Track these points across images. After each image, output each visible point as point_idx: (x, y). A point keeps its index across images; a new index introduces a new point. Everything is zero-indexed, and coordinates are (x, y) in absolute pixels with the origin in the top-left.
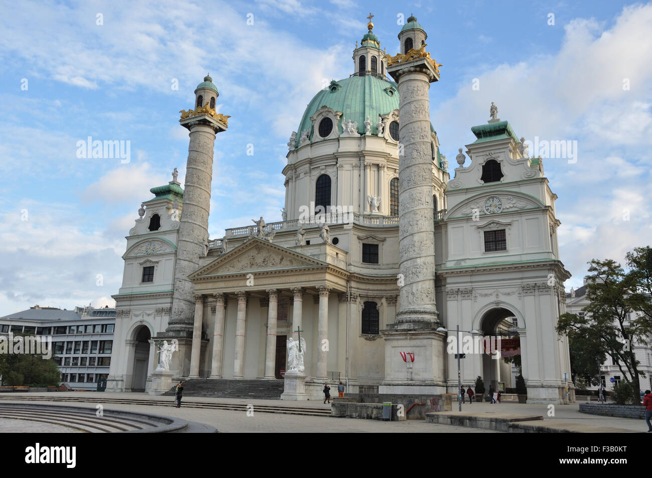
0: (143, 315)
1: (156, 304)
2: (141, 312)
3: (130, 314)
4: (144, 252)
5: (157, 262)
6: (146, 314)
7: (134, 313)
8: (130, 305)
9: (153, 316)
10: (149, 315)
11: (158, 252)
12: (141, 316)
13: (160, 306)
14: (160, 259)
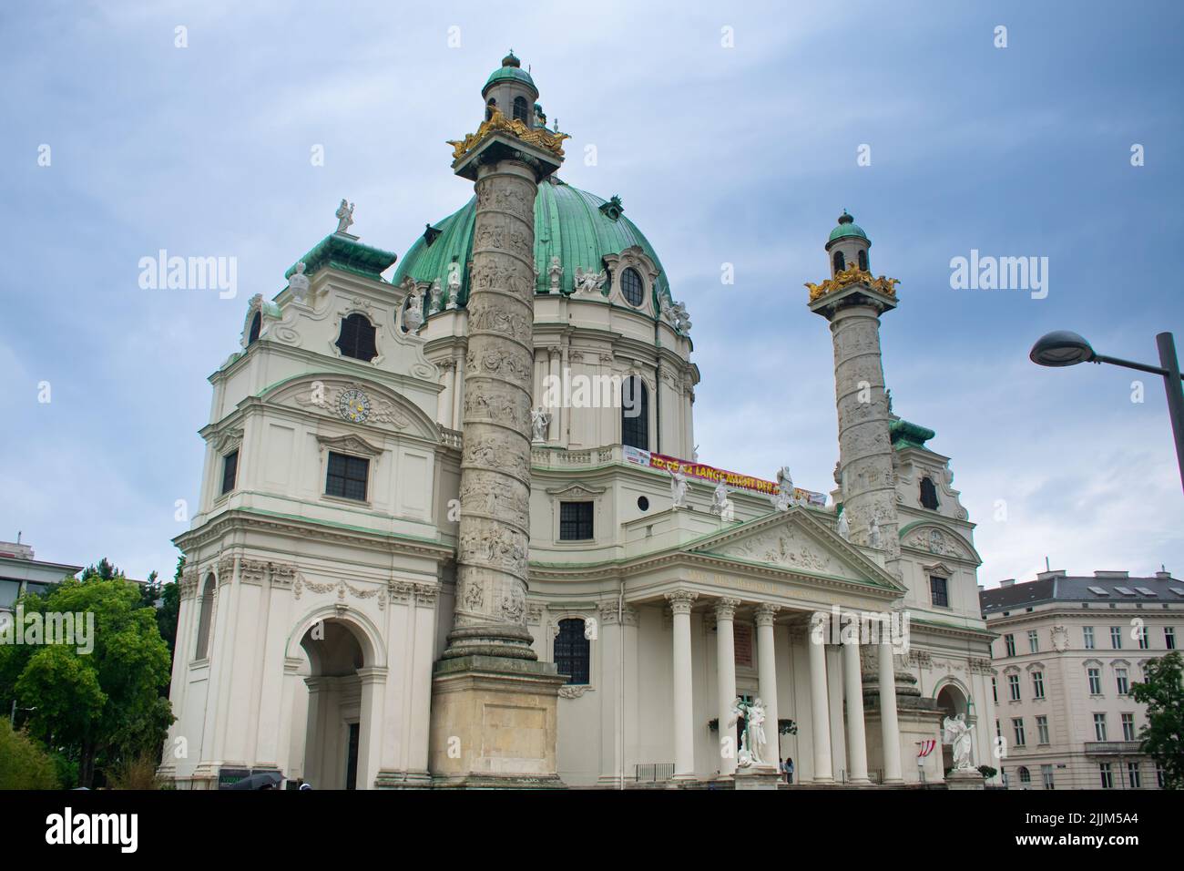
0: (341, 592)
1: (391, 569)
2: (334, 581)
3: (295, 581)
4: (332, 409)
5: (379, 452)
6: (352, 589)
7: (308, 578)
8: (297, 555)
9: (375, 600)
10: (362, 594)
11: (379, 425)
12: (335, 593)
13: (399, 576)
14: (387, 447)
